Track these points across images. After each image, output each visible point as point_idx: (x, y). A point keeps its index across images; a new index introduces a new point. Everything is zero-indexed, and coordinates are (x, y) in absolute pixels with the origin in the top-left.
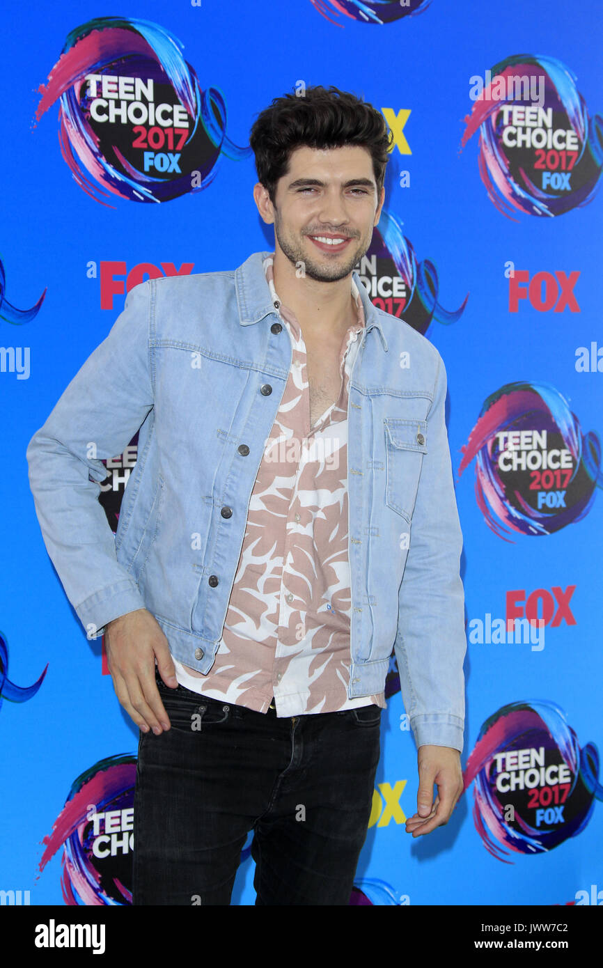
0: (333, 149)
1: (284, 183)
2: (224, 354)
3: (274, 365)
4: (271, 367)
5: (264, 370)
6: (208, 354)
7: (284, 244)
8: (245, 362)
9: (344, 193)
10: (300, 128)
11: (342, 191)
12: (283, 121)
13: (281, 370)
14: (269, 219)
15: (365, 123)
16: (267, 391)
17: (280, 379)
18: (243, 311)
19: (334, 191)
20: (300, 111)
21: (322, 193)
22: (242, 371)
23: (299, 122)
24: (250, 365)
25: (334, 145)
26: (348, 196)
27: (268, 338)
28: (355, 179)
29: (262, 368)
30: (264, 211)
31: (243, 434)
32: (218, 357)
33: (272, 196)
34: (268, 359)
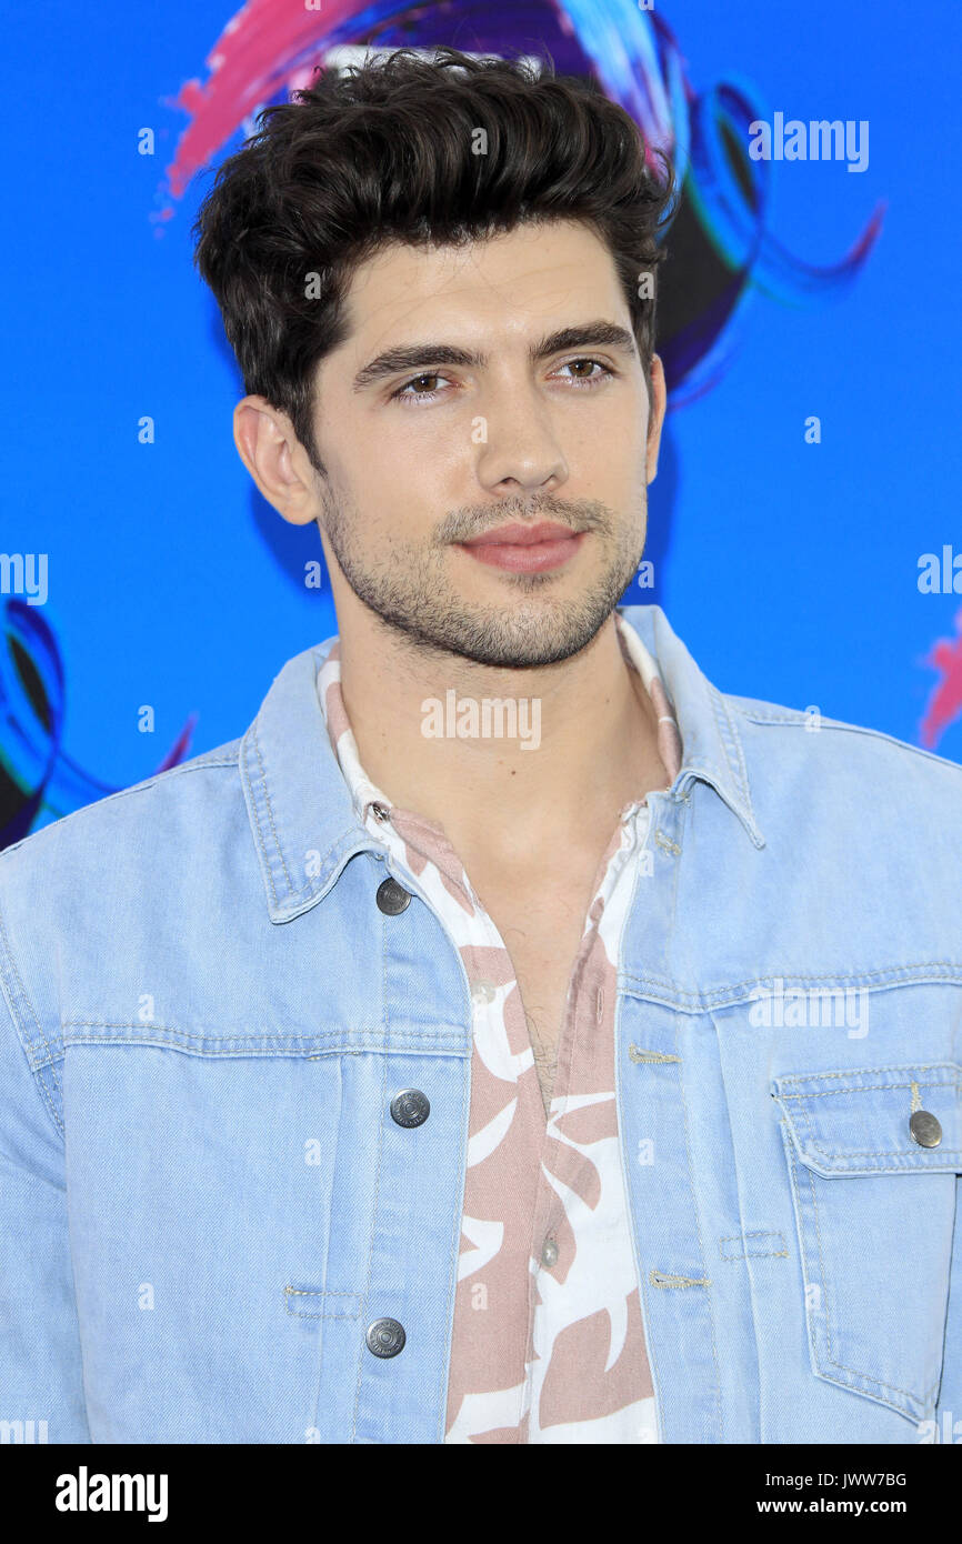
0: (486, 239)
1: (334, 375)
2: (250, 1030)
3: (414, 1020)
4: (408, 1027)
5: (387, 1043)
6: (199, 1044)
7: (366, 580)
8: (321, 1036)
9: (539, 377)
10: (369, 188)
11: (532, 372)
12: (308, 174)
13: (444, 1028)
14: (297, 506)
15: (577, 142)
16: (412, 1113)
17: (445, 1058)
18: (279, 872)
19: (510, 372)
20: (357, 133)
21: (469, 384)
22: (316, 1066)
23: (362, 170)
24: (338, 1039)
25: (487, 225)
26: (553, 389)
27: (379, 934)
28: (571, 326)
29: (380, 1038)
30: (281, 488)
31: (372, 1275)
32: (231, 1044)
33: (304, 430)
34: (393, 1001)
